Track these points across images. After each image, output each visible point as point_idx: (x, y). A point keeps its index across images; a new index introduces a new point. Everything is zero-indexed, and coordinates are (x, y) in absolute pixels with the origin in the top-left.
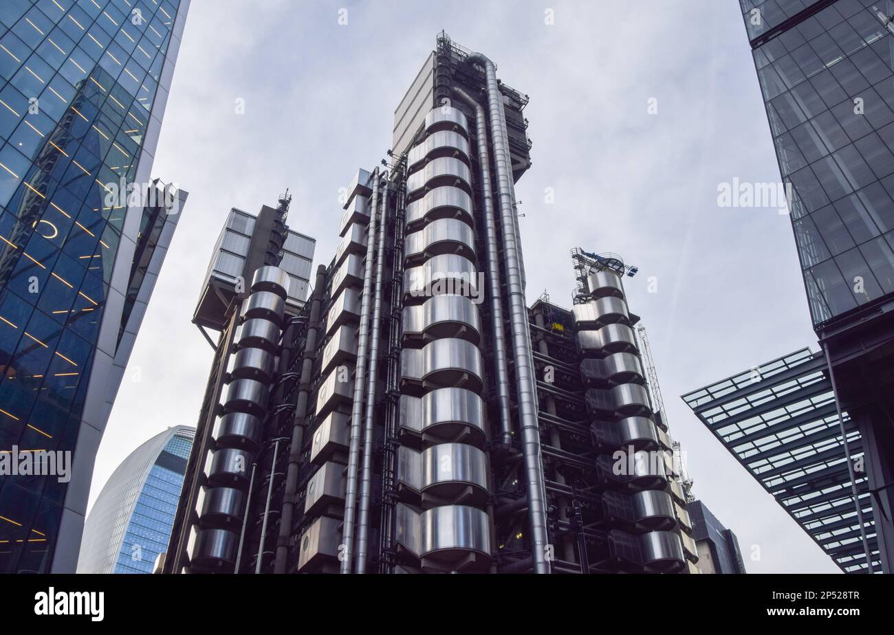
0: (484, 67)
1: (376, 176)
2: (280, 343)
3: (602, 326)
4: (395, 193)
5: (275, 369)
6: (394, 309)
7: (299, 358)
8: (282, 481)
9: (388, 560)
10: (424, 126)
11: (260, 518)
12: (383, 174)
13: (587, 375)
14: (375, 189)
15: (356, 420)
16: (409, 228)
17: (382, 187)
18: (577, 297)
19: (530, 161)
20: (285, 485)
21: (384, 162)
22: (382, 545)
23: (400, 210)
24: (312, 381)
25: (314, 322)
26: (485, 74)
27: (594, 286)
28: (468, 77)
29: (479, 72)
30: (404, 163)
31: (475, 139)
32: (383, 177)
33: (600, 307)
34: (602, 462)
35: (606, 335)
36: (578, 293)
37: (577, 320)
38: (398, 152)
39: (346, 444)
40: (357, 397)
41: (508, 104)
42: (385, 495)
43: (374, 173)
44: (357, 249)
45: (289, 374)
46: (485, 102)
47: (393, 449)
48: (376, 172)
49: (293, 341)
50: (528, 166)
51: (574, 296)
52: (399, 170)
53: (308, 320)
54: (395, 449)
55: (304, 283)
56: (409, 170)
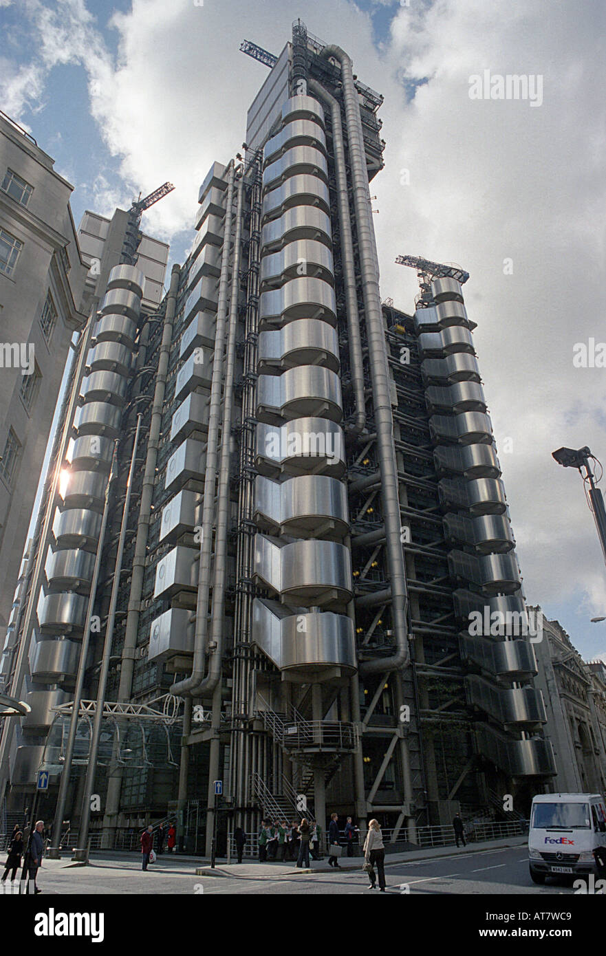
0: (340, 62)
1: (231, 168)
2: (137, 341)
3: (444, 328)
4: (251, 187)
5: (133, 365)
6: (251, 297)
7: (155, 354)
8: (141, 467)
9: (247, 530)
10: (281, 118)
11: (121, 500)
12: (239, 167)
13: (427, 375)
14: (230, 181)
15: (214, 399)
16: (265, 219)
17: (237, 180)
18: (419, 302)
19: (384, 162)
20: (144, 470)
21: (239, 156)
22: (241, 517)
23: (256, 203)
24: (168, 372)
25: (170, 318)
26: (341, 70)
27: (437, 291)
28: (324, 72)
29: (334, 67)
30: (259, 158)
31: (330, 136)
32: (238, 171)
33: (442, 311)
34: (439, 454)
35: (447, 337)
36: (421, 299)
37: (419, 323)
38: (254, 146)
39: (205, 423)
40: (216, 378)
41: (363, 104)
42: (243, 470)
43: (229, 166)
44: (213, 240)
45: (146, 369)
46: (341, 98)
47: (251, 428)
48: (232, 164)
49: (150, 338)
50: (381, 168)
51: (417, 301)
52: (254, 165)
53: (164, 318)
54: (253, 428)
55: (159, 286)
56: (265, 162)
